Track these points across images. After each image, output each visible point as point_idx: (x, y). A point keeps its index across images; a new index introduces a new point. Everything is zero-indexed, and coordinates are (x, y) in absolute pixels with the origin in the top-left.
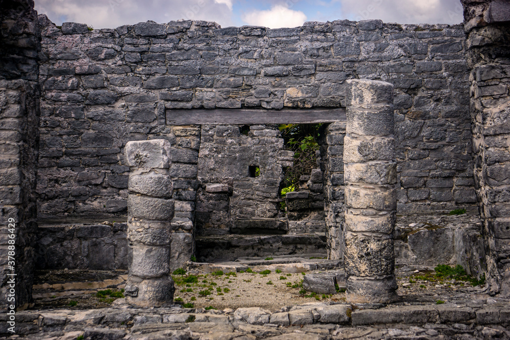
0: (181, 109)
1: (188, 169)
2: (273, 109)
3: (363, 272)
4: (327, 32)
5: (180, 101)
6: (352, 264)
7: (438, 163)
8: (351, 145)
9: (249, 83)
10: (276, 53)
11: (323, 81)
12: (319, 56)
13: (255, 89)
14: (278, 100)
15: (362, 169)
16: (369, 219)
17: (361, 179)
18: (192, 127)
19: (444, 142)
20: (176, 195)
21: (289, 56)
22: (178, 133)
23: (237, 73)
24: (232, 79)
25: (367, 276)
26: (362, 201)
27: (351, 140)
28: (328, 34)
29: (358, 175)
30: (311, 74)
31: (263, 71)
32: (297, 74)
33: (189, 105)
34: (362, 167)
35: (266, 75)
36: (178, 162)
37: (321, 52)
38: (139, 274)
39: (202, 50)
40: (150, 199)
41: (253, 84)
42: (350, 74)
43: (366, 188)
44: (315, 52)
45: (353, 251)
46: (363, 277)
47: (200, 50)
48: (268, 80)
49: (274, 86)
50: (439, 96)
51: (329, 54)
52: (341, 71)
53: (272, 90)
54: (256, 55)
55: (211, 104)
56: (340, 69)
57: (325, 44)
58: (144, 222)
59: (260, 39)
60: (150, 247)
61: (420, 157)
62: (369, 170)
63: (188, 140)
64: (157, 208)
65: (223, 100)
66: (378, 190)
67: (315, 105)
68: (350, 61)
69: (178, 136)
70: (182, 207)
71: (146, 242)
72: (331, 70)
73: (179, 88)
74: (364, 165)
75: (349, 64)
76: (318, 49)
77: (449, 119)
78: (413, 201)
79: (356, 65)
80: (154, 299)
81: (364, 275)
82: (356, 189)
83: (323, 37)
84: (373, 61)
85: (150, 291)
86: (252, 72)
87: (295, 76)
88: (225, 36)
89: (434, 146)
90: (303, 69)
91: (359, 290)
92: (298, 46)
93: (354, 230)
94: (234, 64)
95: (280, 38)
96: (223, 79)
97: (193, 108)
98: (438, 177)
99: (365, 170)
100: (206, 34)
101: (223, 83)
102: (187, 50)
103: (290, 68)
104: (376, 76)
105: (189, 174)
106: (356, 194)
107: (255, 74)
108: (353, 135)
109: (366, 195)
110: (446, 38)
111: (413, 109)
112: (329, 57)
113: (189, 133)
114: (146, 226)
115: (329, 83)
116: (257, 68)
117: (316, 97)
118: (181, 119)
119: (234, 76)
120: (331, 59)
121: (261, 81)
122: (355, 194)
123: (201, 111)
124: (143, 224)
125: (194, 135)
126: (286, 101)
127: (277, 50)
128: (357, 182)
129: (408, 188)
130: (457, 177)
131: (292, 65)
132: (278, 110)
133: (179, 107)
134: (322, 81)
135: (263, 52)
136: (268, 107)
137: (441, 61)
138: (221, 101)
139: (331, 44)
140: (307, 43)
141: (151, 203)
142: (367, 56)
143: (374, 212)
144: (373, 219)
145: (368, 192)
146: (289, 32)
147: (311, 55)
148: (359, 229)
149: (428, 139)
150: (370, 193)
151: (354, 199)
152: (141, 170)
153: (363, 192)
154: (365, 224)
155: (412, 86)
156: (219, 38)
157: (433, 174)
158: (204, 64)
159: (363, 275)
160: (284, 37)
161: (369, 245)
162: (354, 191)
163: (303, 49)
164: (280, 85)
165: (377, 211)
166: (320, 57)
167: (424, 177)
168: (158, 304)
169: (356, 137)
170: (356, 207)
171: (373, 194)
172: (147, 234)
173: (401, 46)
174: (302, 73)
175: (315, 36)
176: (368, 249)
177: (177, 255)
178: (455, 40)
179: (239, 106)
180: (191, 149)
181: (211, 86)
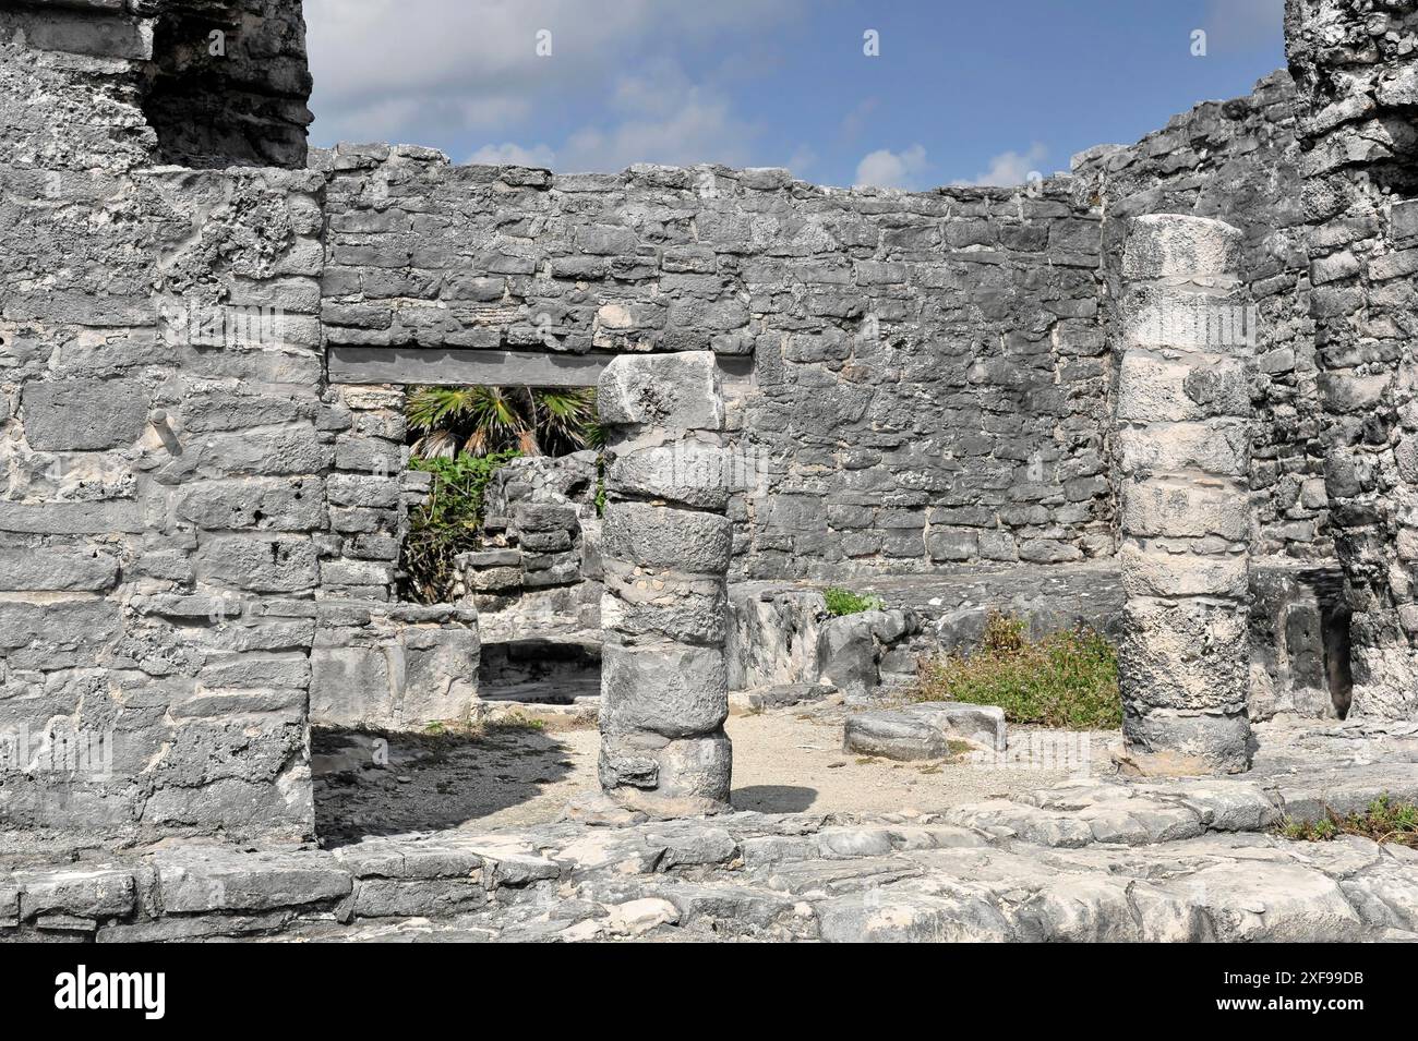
0: (367, 345)
1: (379, 485)
2: (571, 352)
3: (1197, 696)
4: (682, 188)
5: (363, 328)
6: (1161, 678)
7: (901, 478)
8: (1158, 378)
9: (518, 291)
10: (578, 227)
11: (675, 293)
12: (666, 239)
13: (530, 306)
14: (581, 332)
15: (1194, 436)
16: (1208, 563)
17: (1191, 463)
18: (386, 389)
19: (909, 433)
20: (352, 547)
21: (605, 235)
22: (356, 403)
23: (491, 268)
24: (481, 282)
25: (1206, 706)
26: (1194, 517)
27: (1159, 365)
28: (684, 191)
29: (1185, 453)
30: (649, 278)
31: (548, 267)
32: (623, 277)
33: (383, 337)
34: (1195, 431)
35: (557, 277)
36: (355, 471)
37: (670, 231)
38: (660, 724)
39: (414, 212)
40: (691, 514)
41: (527, 293)
42: (730, 282)
43: (1205, 486)
44: (660, 228)
45: (1167, 644)
46: (1197, 708)
47: (409, 212)
48: (557, 286)
49: (573, 301)
50: (902, 335)
51: (687, 236)
52: (713, 274)
53: (569, 309)
54: (533, 229)
55: (434, 337)
56: (711, 270)
57: (678, 214)
58: (674, 579)
59: (542, 194)
60: (692, 648)
61: (866, 464)
62: (1212, 439)
63: (380, 418)
64: (707, 538)
65: (461, 328)
66: (1230, 490)
67: (660, 345)
68: (731, 253)
69: (357, 410)
70: (366, 575)
71: (681, 635)
72: (693, 271)
73: (361, 296)
74: (1198, 426)
75: (729, 259)
76: (665, 224)
77: (920, 385)
78: (851, 557)
79: (743, 261)
80: (703, 792)
81: (1200, 705)
82: (1176, 488)
83: (675, 198)
84: (776, 257)
85: (693, 771)
86: (524, 266)
87: (617, 280)
88: (465, 182)
89: (892, 440)
90: (636, 265)
91: (1186, 741)
92: (624, 214)
93: (1170, 592)
94: (485, 247)
95: (585, 195)
96: (461, 280)
97: (392, 345)
98: (898, 507)
99: (1203, 440)
100: (422, 175)
101: (461, 290)
102: (381, 211)
103: (608, 261)
104: (782, 287)
105: (381, 500)
106: (1179, 501)
107: (532, 271)
108: (1167, 352)
109: (1204, 502)
110: (911, 216)
111: (852, 362)
112: (687, 242)
113: (382, 402)
114: (683, 588)
115: (689, 299)
116: (537, 259)
117: (661, 328)
118: (362, 370)
119: (486, 276)
120: (691, 245)
121: (543, 288)
122: (1176, 502)
123: (408, 351)
124: (672, 586)
125: (394, 408)
126: (598, 334)
127: (579, 221)
128: (1180, 471)
129: (841, 530)
130: (932, 506)
131: (610, 255)
132: (579, 354)
133: (361, 342)
134: (673, 294)
135: (549, 225)
136: (560, 348)
137: (903, 262)
138: (455, 330)
139: (691, 214)
140: (642, 209)
141: (694, 527)
142: (764, 245)
143: (1221, 544)
144: (1218, 562)
145: (1210, 494)
146: (603, 182)
147: (652, 236)
148: (1184, 590)
149: (880, 426)
150: (1213, 498)
151: (1171, 512)
152: (659, 435)
153: (1195, 496)
154: (1200, 576)
155: (850, 314)
156: (452, 185)
157: (889, 501)
158: (418, 243)
159: (1195, 703)
160: (593, 192)
161: (1209, 629)
162: (1173, 493)
163: (636, 222)
164: (584, 299)
165: (1227, 543)
166: (667, 242)
167: (872, 506)
168: (713, 806)
169: (1177, 359)
170: (1179, 534)
171: (1220, 499)
172: (683, 611)
173: (828, 228)
174: (633, 275)
175: (658, 194)
176: (1207, 638)
177: (445, 683)
178: (928, 222)
179: (496, 343)
180: (386, 439)
181: (433, 297)
